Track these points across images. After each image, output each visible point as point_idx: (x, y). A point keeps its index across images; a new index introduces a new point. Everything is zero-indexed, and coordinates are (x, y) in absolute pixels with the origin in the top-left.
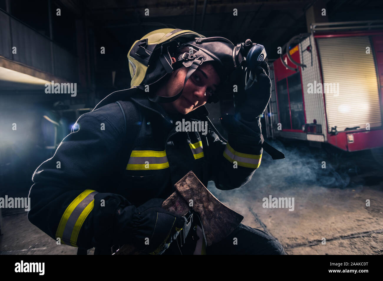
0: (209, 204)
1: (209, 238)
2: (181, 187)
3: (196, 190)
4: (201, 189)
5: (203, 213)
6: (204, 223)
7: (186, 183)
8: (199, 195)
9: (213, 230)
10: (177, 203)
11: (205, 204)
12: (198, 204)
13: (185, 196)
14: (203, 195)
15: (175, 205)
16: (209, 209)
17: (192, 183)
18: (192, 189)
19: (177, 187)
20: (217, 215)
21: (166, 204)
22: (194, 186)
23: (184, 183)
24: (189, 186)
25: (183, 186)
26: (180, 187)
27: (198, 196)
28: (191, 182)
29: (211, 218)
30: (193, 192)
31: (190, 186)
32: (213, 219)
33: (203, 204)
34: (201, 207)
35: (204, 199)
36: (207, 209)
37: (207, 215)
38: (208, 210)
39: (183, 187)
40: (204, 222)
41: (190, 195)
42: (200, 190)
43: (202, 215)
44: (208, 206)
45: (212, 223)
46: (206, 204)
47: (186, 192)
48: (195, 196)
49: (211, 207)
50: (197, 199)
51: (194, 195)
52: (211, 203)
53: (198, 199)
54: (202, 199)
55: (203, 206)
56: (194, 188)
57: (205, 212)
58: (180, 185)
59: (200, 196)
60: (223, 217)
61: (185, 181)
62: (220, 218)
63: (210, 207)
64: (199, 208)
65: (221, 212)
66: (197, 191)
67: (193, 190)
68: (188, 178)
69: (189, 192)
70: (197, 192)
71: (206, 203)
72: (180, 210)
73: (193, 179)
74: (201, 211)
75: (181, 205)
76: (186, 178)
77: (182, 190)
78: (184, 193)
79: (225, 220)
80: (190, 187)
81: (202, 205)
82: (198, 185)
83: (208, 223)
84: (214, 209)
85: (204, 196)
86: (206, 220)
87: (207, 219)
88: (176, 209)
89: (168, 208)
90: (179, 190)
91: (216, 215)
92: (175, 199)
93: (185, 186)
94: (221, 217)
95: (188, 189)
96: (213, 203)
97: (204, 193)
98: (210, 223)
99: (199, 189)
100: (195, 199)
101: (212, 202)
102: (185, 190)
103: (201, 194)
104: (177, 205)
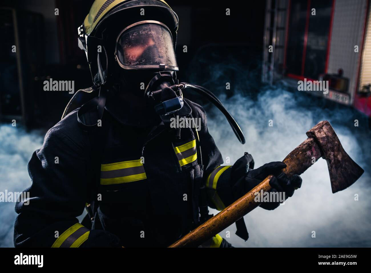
1: (335, 185)
2: (319, 134)
3: (330, 138)
4: (334, 138)
5: (333, 161)
6: (333, 171)
7: (323, 131)
9: (339, 178)
10: (313, 148)
12: (330, 152)
13: (321, 142)
14: (335, 144)
15: (311, 149)
16: (338, 158)
17: (328, 132)
18: (327, 137)
19: (315, 133)
20: (344, 165)
21: (304, 148)
22: (330, 134)
23: (322, 130)
24: (325, 133)
25: (320, 133)
26: (318, 133)
27: (332, 144)
28: (328, 130)
29: (339, 168)
30: (328, 139)
31: (326, 133)
32: (340, 168)
33: (334, 153)
34: (333, 155)
35: (335, 148)
37: (336, 163)
38: (337, 159)
39: (320, 134)
40: (333, 170)
41: (325, 142)
43: (332, 163)
44: (338, 155)
45: (339, 172)
47: (323, 138)
49: (340, 157)
50: (330, 147)
51: (328, 142)
52: (340, 153)
54: (334, 147)
55: (334, 155)
56: (329, 136)
57: (334, 160)
58: (318, 131)
60: (348, 167)
61: (322, 129)
62: (345, 169)
63: (338, 156)
64: (331, 156)
65: (347, 163)
66: (331, 139)
68: (325, 126)
69: (325, 139)
70: (332, 140)
71: (336, 152)
72: (315, 155)
73: (329, 128)
75: (316, 151)
76: (323, 126)
77: (319, 137)
78: (321, 139)
79: (349, 171)
80: (326, 135)
83: (335, 171)
84: (342, 159)
85: (336, 145)
86: (334, 168)
87: (336, 167)
89: (306, 151)
90: (316, 136)
91: (343, 165)
92: (311, 144)
93: (322, 133)
94: (347, 167)
95: (324, 136)
96: (342, 153)
97: (336, 142)
98: (337, 171)
99: (333, 137)
100: (329, 147)
101: (341, 152)
102: (322, 137)
103: (335, 142)
104: (313, 150)
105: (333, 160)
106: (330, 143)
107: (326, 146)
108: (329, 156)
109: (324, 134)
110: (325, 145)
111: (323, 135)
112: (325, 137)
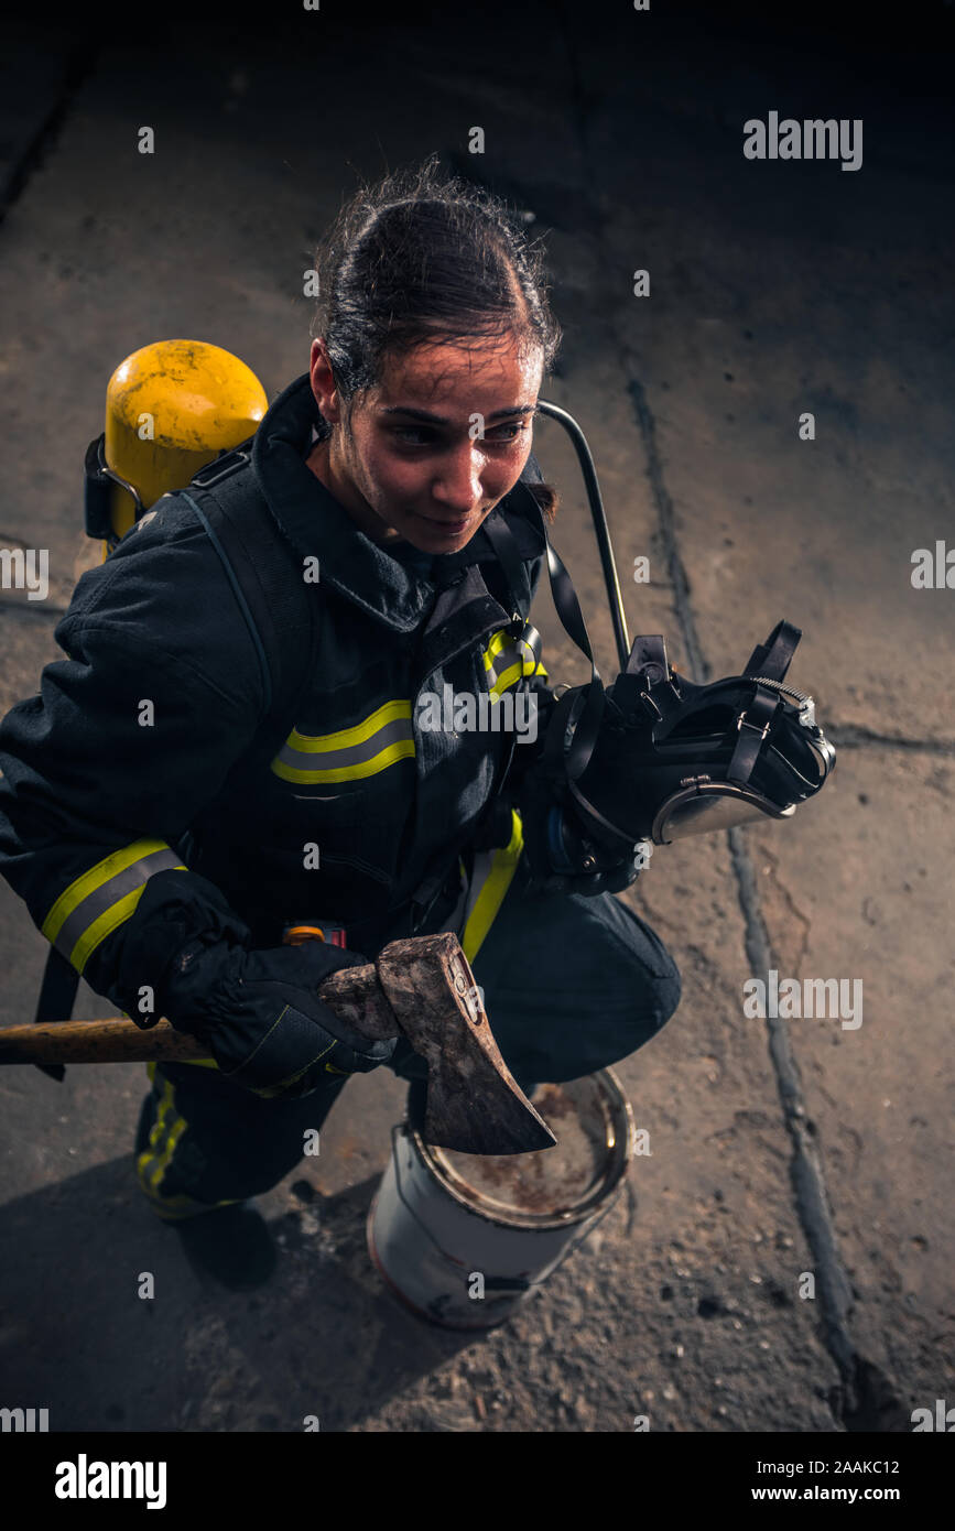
0: (462, 1055)
8: (438, 1024)
11: (450, 1051)
36: (449, 1065)
46: (453, 1053)
53: (432, 1029)
59: (440, 1026)
67: (423, 1001)
74: (433, 1060)
81: (440, 1048)
82: (443, 997)
88: (363, 1016)
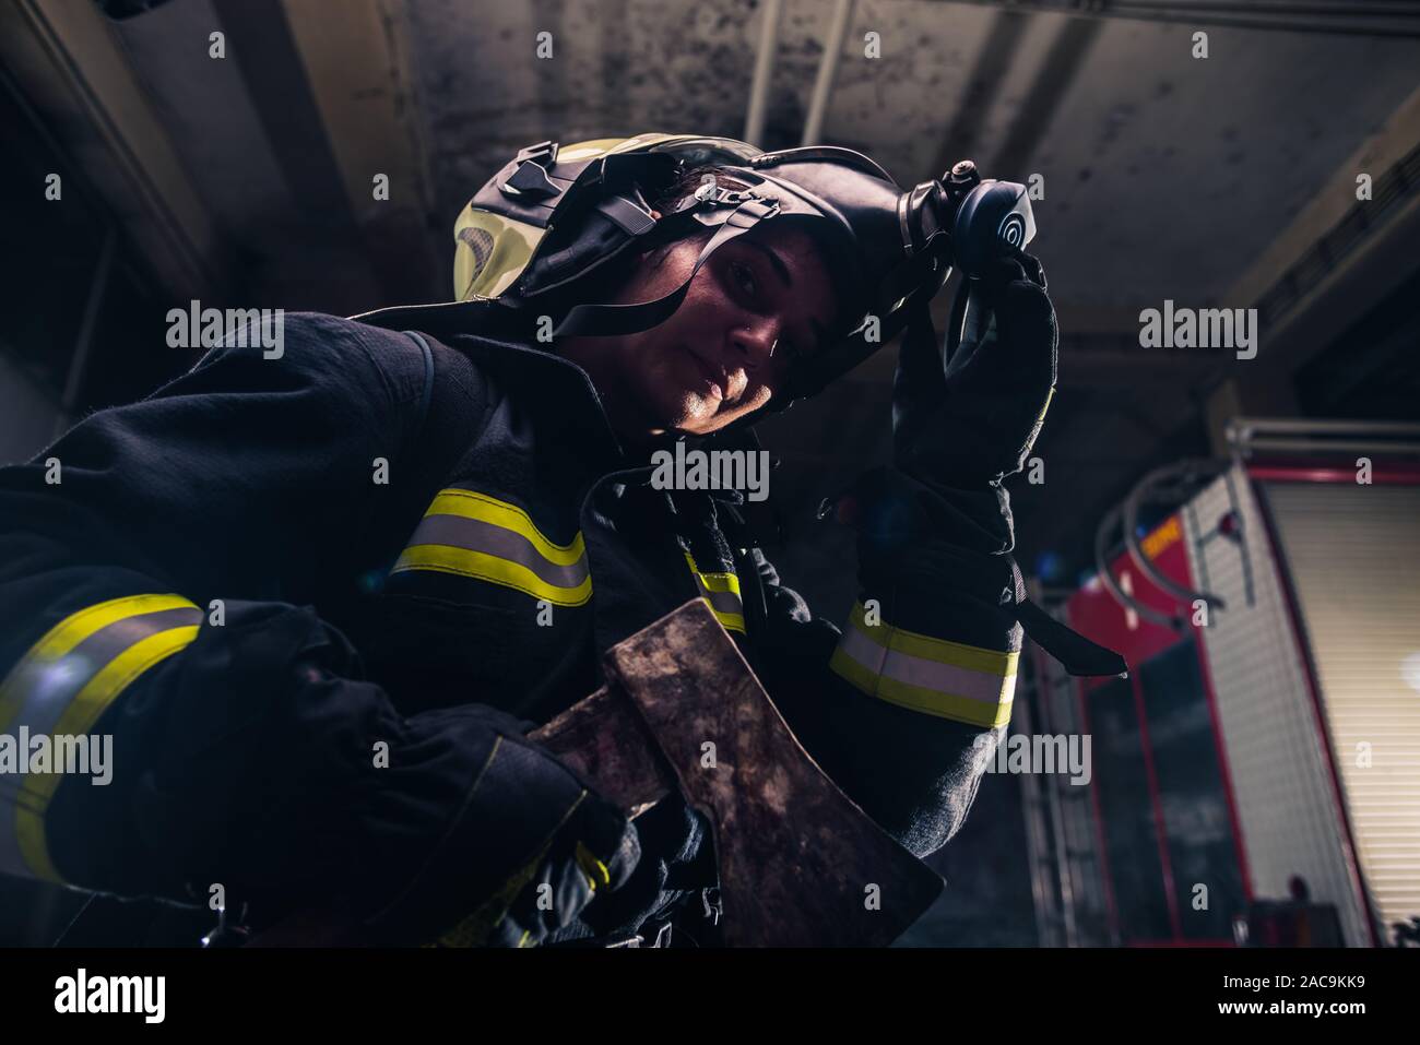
0: (766, 771)
2: (639, 661)
3: (709, 684)
4: (735, 683)
5: (730, 815)
6: (731, 874)
7: (666, 645)
8: (724, 716)
9: (770, 920)
10: (603, 739)
11: (749, 770)
13: (649, 703)
14: (743, 717)
15: (592, 742)
16: (763, 799)
17: (696, 649)
18: (688, 675)
19: (618, 655)
20: (803, 844)
22: (705, 665)
23: (657, 640)
24: (677, 658)
25: (646, 654)
26: (631, 657)
27: (717, 716)
28: (693, 643)
29: (771, 855)
30: (693, 690)
31: (684, 658)
32: (780, 858)
33: (736, 766)
34: (726, 783)
35: (744, 740)
36: (751, 800)
37: (749, 832)
38: (757, 806)
39: (645, 659)
40: (731, 867)
41: (675, 703)
42: (729, 688)
43: (723, 826)
44: (761, 784)
45: (773, 879)
46: (752, 770)
47: (660, 684)
48: (700, 711)
49: (775, 794)
50: (707, 734)
51: (695, 705)
52: (779, 769)
53: (715, 731)
54: (736, 736)
55: (736, 780)
56: (703, 672)
57: (739, 813)
58: (636, 648)
59: (727, 720)
60: (835, 857)
61: (663, 636)
62: (815, 862)
63: (768, 791)
64: (714, 785)
65: (825, 832)
66: (714, 689)
67: (694, 681)
68: (678, 621)
69: (677, 687)
70: (715, 695)
71: (751, 766)
72: (615, 775)
73: (703, 630)
74: (722, 803)
75: (621, 751)
76: (667, 623)
77: (641, 675)
78: (647, 689)
79: (841, 878)
80: (684, 667)
81: (731, 769)
83: (747, 878)
84: (789, 804)
85: (746, 726)
86: (740, 859)
87: (750, 853)
88: (594, 765)
90: (624, 668)
91: (799, 840)
92: (596, 713)
93: (657, 656)
94: (827, 856)
95: (671, 670)
96: (790, 773)
98: (759, 876)
99: (726, 680)
100: (701, 731)
101: (784, 763)
102: (654, 675)
103: (735, 708)
104: (601, 746)
105: (733, 808)
106: (709, 708)
107: (682, 724)
108: (706, 785)
109: (670, 660)
110: (674, 722)
111: (666, 665)
112: (674, 676)
